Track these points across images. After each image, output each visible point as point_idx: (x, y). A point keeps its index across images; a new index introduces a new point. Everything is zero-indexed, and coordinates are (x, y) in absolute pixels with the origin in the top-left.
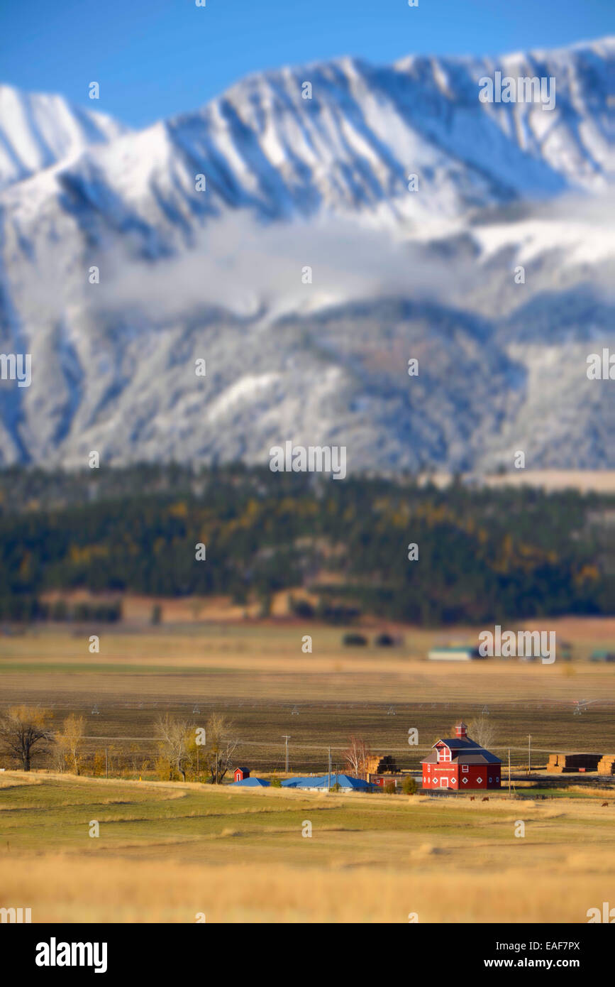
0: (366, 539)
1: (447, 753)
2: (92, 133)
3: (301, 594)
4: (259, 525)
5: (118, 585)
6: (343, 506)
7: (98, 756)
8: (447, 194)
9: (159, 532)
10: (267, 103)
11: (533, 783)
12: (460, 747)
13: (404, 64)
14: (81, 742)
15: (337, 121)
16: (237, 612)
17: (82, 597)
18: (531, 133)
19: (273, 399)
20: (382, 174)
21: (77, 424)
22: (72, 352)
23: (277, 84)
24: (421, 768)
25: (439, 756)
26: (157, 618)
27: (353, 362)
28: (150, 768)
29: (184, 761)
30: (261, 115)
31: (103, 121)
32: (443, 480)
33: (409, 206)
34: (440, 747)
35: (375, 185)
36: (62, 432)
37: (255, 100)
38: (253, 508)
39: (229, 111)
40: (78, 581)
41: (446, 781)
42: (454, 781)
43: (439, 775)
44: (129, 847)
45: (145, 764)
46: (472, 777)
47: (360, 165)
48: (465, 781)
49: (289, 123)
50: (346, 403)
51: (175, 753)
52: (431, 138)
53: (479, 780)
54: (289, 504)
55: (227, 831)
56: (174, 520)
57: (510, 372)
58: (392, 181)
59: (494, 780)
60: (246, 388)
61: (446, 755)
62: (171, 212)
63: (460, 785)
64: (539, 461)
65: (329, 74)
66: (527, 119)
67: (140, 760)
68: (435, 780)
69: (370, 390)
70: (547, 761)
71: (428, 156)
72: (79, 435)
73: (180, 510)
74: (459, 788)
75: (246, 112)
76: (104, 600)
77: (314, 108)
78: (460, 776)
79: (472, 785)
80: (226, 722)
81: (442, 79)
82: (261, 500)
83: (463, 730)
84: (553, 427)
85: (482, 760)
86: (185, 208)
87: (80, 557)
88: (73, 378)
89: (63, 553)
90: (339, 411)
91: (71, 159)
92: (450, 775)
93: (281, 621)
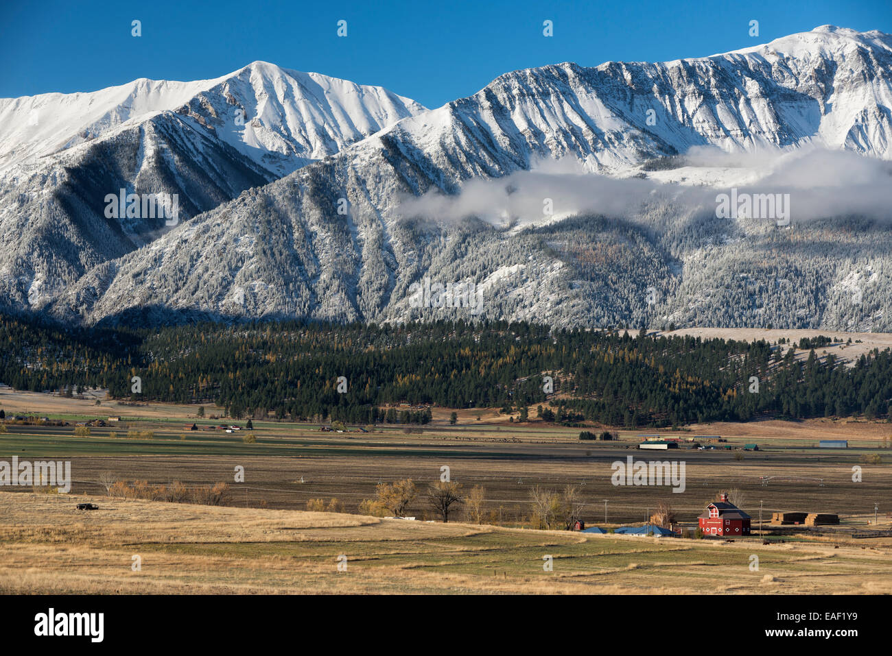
0: (586, 371)
1: (716, 512)
2: (401, 110)
3: (545, 406)
4: (517, 362)
5: (427, 400)
6: (571, 350)
7: (493, 513)
8: (631, 149)
9: (453, 366)
10: (515, 92)
11: (770, 532)
12: (724, 508)
13: (603, 67)
14: (482, 504)
15: (560, 102)
16: (506, 417)
17: (404, 407)
18: (684, 111)
19: (520, 281)
20: (589, 137)
21: (393, 297)
22: (390, 249)
23: (522, 80)
24: (698, 520)
25: (710, 514)
26: (454, 421)
27: (570, 257)
28: (527, 520)
29: (549, 516)
30: (511, 99)
31: (408, 102)
32: (634, 334)
33: (605, 157)
34: (711, 508)
35: (584, 143)
36: (384, 301)
37: (508, 89)
38: (513, 350)
39: (490, 96)
40: (402, 397)
41: (715, 530)
42: (720, 530)
43: (710, 526)
44: (579, 576)
45: (523, 518)
46: (732, 527)
47: (575, 131)
48: (728, 530)
49: (529, 103)
50: (566, 283)
51: (543, 511)
52: (620, 115)
53: (737, 530)
54: (535, 348)
55: (633, 565)
56: (462, 358)
57: (671, 264)
58: (595, 142)
59: (746, 529)
60: (502, 273)
61: (715, 513)
62: (453, 161)
63: (725, 533)
64: (691, 321)
65: (555, 73)
66: (681, 102)
67: (520, 515)
68: (708, 530)
69: (582, 276)
70: (771, 517)
71: (618, 126)
72: (394, 304)
73: (467, 351)
74: (724, 535)
75: (501, 96)
76: (418, 409)
77: (545, 95)
78: (725, 527)
79: (732, 533)
80: (576, 490)
81: (628, 76)
82: (517, 345)
83: (726, 497)
84: (700, 299)
85: (738, 516)
86: (463, 159)
87: (402, 381)
88: (391, 267)
89: (391, 379)
90: (562, 288)
91: (388, 127)
92: (718, 526)
93: (533, 422)
